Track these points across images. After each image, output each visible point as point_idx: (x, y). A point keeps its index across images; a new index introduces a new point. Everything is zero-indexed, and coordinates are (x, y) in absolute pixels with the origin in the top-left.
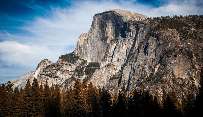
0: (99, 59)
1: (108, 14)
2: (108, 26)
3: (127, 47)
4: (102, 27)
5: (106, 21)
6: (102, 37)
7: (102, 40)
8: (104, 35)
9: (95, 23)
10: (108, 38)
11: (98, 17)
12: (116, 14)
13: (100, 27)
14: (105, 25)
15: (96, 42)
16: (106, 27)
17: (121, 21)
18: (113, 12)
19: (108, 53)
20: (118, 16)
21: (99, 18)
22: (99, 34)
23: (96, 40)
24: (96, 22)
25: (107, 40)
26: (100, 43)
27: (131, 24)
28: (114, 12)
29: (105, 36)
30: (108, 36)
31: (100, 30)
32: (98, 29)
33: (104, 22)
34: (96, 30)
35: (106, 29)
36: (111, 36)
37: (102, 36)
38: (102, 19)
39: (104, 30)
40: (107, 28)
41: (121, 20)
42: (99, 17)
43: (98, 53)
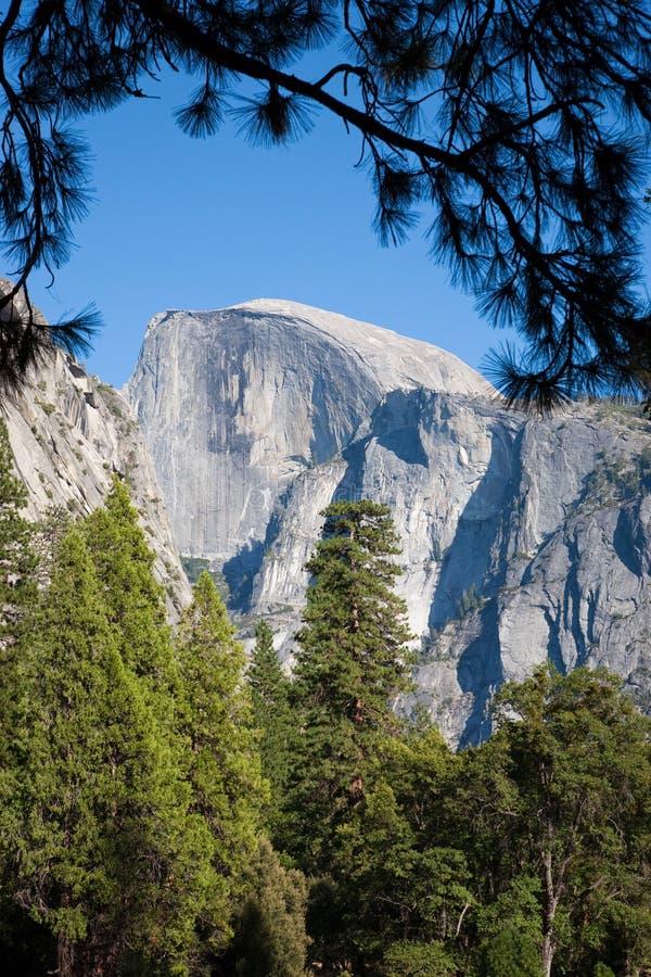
0: (201, 540)
1: (257, 322)
2: (254, 380)
3: (433, 512)
4: (218, 384)
5: (241, 359)
6: (219, 431)
7: (213, 446)
8: (231, 428)
9: (168, 355)
10: (256, 444)
11: (186, 329)
12: (311, 335)
13: (203, 381)
14: (236, 377)
15: (179, 455)
16: (243, 384)
17: (347, 372)
18: (289, 319)
19: (295, 522)
20: (326, 345)
21: (192, 334)
22: (199, 418)
23: (176, 443)
24: (175, 354)
25: (249, 452)
26: (204, 462)
27: (462, 409)
28: (299, 323)
29: (238, 432)
30: (252, 435)
31: (202, 397)
32: (189, 391)
33: (227, 358)
34: (175, 391)
35: (242, 396)
36: (272, 434)
37: (215, 428)
38: (217, 345)
39: (228, 402)
40: (247, 393)
41: (350, 367)
42: (192, 329)
43: (195, 510)
